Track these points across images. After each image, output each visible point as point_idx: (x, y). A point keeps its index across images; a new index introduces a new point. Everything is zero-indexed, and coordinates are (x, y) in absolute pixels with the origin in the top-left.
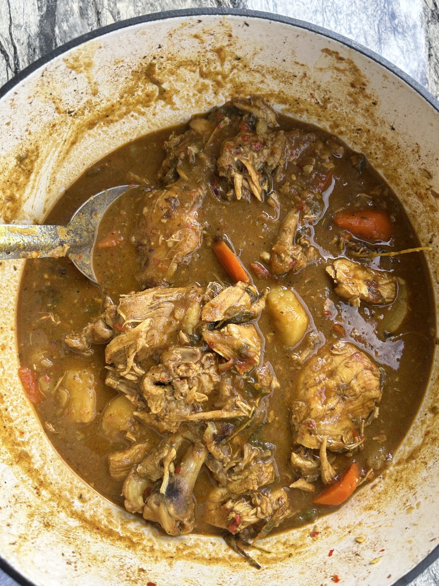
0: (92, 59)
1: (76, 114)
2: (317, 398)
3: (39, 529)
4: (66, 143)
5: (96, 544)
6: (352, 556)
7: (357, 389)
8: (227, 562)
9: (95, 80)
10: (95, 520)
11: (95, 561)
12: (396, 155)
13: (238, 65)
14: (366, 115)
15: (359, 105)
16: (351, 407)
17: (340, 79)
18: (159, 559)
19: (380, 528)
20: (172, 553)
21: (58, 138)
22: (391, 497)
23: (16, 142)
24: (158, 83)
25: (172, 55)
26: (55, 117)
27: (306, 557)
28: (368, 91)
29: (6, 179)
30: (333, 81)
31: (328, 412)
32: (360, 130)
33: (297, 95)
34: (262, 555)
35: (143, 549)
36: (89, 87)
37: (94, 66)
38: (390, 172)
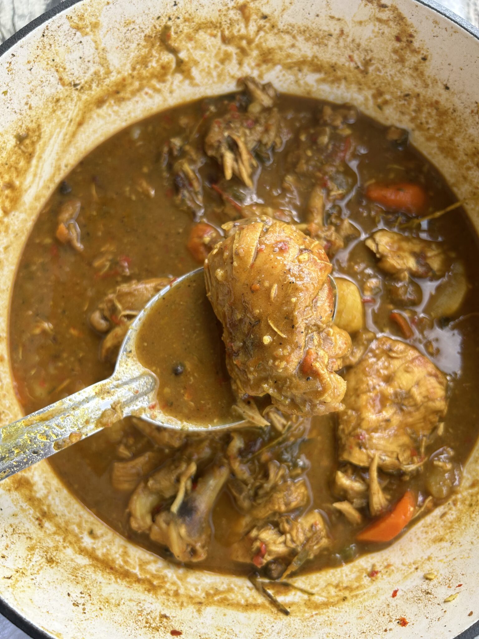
0: (99, 19)
1: (82, 88)
2: (369, 406)
3: (40, 564)
4: (72, 124)
5: (108, 586)
6: (421, 595)
7: (419, 398)
8: (268, 608)
9: (102, 46)
10: (108, 559)
11: (107, 604)
12: (452, 122)
13: (265, 26)
14: (415, 75)
15: (407, 64)
16: (410, 420)
17: (383, 33)
18: (185, 604)
19: (454, 561)
20: (200, 599)
21: (62, 117)
22: (466, 525)
23: (15, 117)
24: (174, 51)
25: (190, 15)
26: (58, 90)
27: (364, 600)
28: (416, 44)
29: (4, 161)
30: (375, 37)
31: (382, 424)
32: (407, 95)
33: (334, 60)
34: (309, 600)
35: (167, 593)
36: (96, 54)
37: (102, 27)
38: (445, 144)
